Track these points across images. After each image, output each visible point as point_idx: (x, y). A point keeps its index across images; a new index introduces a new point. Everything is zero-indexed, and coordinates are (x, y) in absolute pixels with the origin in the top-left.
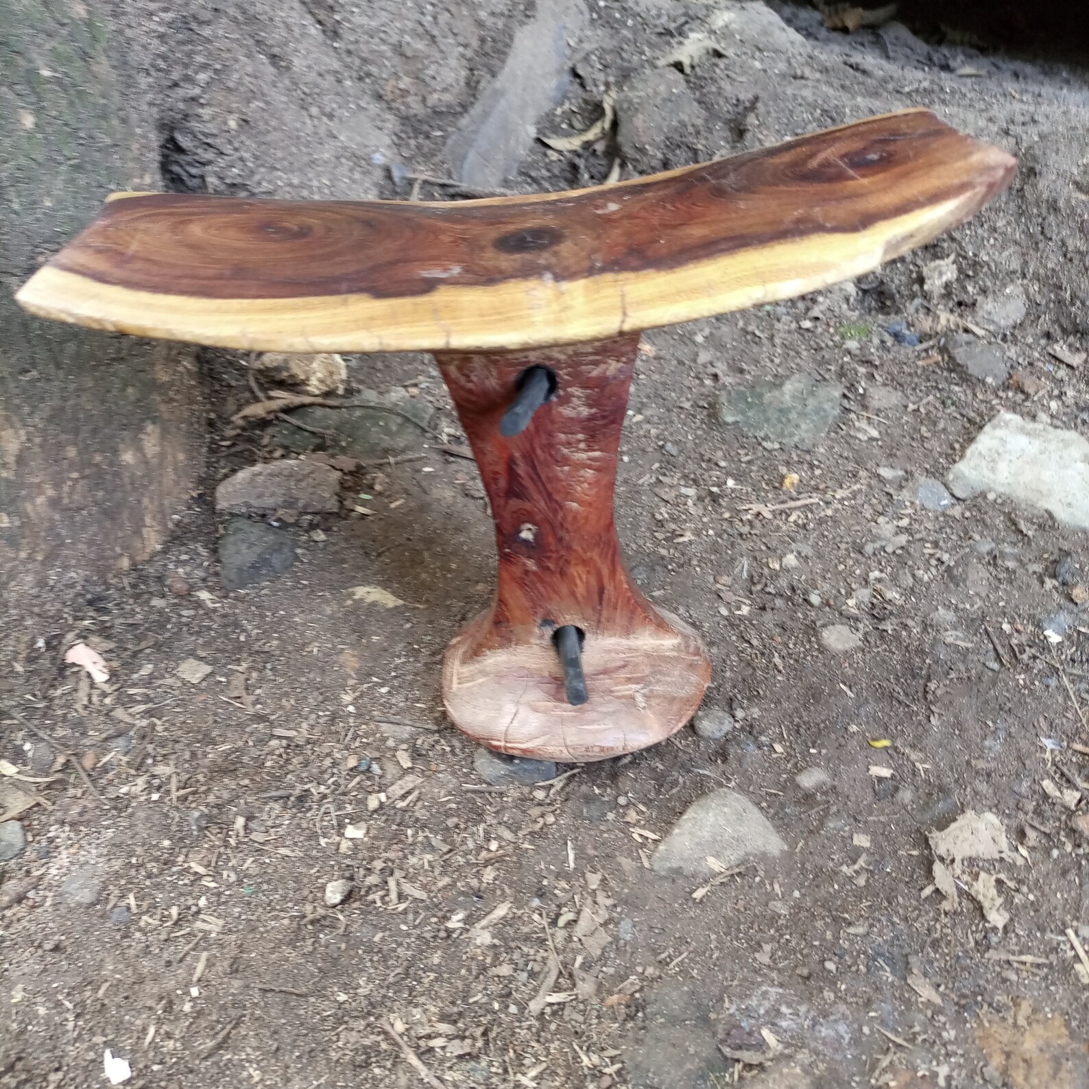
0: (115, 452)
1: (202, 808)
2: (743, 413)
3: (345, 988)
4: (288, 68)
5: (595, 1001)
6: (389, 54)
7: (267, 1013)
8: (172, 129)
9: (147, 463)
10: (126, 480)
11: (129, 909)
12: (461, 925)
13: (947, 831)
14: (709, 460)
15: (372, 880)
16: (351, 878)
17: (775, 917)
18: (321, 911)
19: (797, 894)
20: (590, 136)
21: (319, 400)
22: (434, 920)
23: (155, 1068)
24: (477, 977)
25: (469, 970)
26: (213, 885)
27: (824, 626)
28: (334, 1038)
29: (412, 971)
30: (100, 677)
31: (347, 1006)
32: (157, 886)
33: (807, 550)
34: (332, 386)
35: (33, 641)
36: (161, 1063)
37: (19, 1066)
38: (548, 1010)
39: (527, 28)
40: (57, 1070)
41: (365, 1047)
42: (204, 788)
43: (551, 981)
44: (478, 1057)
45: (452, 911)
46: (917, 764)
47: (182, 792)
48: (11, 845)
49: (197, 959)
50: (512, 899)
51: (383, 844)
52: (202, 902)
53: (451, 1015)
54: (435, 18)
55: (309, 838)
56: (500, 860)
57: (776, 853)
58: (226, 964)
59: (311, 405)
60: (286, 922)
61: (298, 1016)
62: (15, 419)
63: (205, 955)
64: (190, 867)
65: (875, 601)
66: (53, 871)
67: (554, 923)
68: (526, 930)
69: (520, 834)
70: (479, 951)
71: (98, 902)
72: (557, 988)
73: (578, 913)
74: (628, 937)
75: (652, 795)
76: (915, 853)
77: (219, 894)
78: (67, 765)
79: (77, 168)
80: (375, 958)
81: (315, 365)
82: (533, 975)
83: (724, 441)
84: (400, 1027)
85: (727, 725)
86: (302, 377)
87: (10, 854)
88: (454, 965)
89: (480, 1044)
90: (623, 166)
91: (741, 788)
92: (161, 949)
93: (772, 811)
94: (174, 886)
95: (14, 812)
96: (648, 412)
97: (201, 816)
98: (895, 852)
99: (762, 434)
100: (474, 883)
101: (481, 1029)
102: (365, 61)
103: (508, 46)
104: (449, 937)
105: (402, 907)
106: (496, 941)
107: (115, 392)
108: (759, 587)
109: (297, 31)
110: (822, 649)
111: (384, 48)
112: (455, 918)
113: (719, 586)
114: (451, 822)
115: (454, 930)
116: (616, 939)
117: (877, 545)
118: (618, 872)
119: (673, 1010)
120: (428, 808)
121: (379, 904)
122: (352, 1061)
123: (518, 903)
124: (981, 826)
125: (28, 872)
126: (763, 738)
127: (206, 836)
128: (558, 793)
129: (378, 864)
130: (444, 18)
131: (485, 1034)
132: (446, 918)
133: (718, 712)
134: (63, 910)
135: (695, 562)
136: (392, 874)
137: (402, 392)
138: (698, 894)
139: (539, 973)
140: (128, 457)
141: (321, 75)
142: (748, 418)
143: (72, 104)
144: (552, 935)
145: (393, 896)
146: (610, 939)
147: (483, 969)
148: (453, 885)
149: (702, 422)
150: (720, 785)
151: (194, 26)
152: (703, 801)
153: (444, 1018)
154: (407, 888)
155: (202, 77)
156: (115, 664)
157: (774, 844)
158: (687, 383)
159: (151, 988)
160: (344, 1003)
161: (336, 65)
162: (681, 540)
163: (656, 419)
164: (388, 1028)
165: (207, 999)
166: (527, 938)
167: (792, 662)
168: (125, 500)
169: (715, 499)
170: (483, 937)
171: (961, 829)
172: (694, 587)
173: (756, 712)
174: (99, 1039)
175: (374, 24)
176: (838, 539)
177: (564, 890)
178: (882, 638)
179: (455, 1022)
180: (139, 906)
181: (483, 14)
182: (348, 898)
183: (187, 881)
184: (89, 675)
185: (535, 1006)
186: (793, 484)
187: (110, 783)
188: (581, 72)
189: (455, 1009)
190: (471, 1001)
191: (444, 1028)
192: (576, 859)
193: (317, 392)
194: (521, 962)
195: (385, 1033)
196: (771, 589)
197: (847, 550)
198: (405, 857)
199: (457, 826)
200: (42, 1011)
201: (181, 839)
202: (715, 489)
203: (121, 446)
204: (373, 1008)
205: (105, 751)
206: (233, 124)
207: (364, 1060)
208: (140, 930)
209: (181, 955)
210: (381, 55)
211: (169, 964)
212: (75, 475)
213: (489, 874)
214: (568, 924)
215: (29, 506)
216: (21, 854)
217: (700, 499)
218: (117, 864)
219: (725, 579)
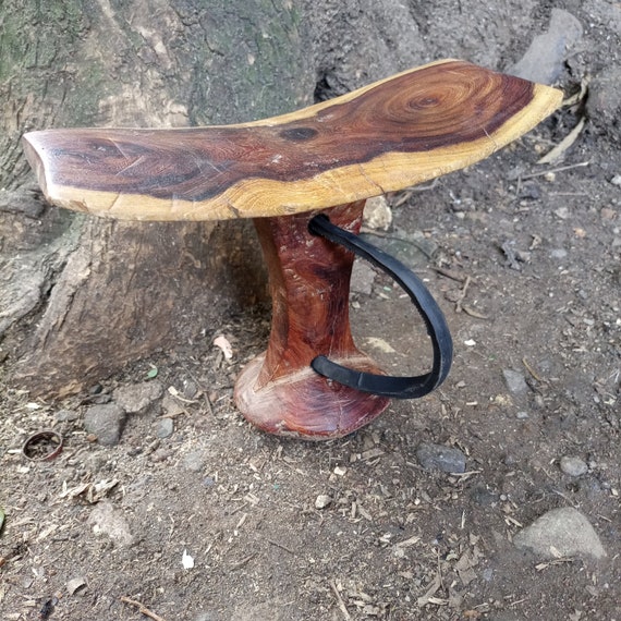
3: (315, 556)
4: (395, 48)
5: (458, 610)
6: (455, 45)
7: (270, 556)
8: (326, 75)
11: (214, 479)
12: (388, 541)
14: (607, 305)
15: (343, 500)
16: (332, 496)
17: (588, 596)
18: (311, 509)
19: (607, 586)
20: (569, 102)
21: (372, 232)
22: (373, 533)
23: (207, 567)
24: (391, 574)
25: (387, 568)
26: (258, 478)
28: (303, 582)
29: (354, 558)
30: (228, 355)
31: (314, 566)
32: (230, 471)
34: (382, 225)
35: (200, 331)
36: (210, 565)
37: (142, 544)
38: (428, 606)
39: (541, 37)
40: (159, 552)
41: (318, 592)
43: (434, 589)
45: (385, 532)
48: (166, 431)
49: (241, 516)
50: (421, 536)
51: (353, 483)
52: (251, 486)
53: (370, 590)
54: (486, 27)
55: (314, 468)
56: (420, 511)
57: (599, 556)
58: (255, 523)
59: (369, 233)
60: (292, 509)
61: (286, 563)
63: (246, 514)
64: (249, 466)
66: (182, 449)
67: (444, 557)
68: (426, 556)
69: (435, 500)
70: (395, 559)
71: (200, 471)
72: (437, 595)
73: (460, 556)
74: (488, 579)
75: (523, 500)
77: (261, 485)
78: (202, 397)
79: (271, 87)
80: (335, 545)
81: (375, 212)
82: (424, 583)
84: (340, 587)
85: (583, 469)
86: (367, 218)
87: (164, 435)
88: (379, 563)
89: (383, 612)
90: (586, 121)
91: (583, 510)
92: (225, 505)
93: (601, 530)
94: (239, 474)
95: (171, 414)
96: (573, 270)
100: (401, 519)
101: (386, 604)
102: (440, 48)
103: (527, 46)
104: (379, 546)
105: (357, 520)
106: (407, 557)
109: (404, 28)
111: (452, 41)
112: (385, 536)
113: (597, 383)
114: (395, 481)
115: (383, 543)
116: (480, 578)
118: (491, 538)
120: (384, 470)
121: (344, 515)
122: (309, 598)
123: (424, 539)
125: (170, 447)
126: (606, 484)
127: (261, 451)
128: (463, 482)
129: (348, 493)
130: (491, 27)
131: (388, 607)
132: (380, 535)
133: (578, 460)
134: (182, 470)
135: (584, 365)
136: (355, 500)
137: (421, 234)
138: (540, 567)
139: (427, 583)
141: (413, 53)
143: (275, 53)
144: (441, 563)
145: (353, 513)
146: (476, 577)
147: (395, 570)
148: (389, 517)
149: (607, 281)
150: (570, 505)
151: (347, 19)
152: (555, 511)
153: (366, 590)
154: (362, 511)
155: (347, 47)
156: (236, 350)
157: (598, 550)
158: (602, 256)
159: (214, 524)
160: (312, 564)
161: (423, 49)
162: (577, 350)
163: (576, 275)
164: (333, 586)
165: (241, 539)
166: (425, 561)
169: (606, 329)
170: (399, 552)
172: (580, 380)
173: (604, 466)
174: (183, 543)
175: (449, 27)
177: (454, 540)
179: (372, 595)
180: (219, 479)
181: (515, 27)
182: (328, 506)
183: (246, 473)
184: (223, 353)
185: (421, 601)
187: (220, 411)
188: (570, 65)
189: (374, 588)
190: (384, 586)
191: (365, 596)
192: (466, 524)
193: (373, 227)
194: (419, 574)
195: (331, 588)
198: (365, 493)
199: (398, 484)
200: (160, 520)
201: (249, 450)
202: (607, 324)
204: (327, 572)
205: (222, 394)
206: (358, 75)
207: (317, 599)
208: (217, 492)
209: (234, 511)
210: (450, 45)
211: (227, 514)
212: (238, 248)
213: (411, 517)
214: (452, 560)
215: (212, 260)
216: (169, 436)
217: (596, 328)
218: (214, 454)
219: (602, 380)
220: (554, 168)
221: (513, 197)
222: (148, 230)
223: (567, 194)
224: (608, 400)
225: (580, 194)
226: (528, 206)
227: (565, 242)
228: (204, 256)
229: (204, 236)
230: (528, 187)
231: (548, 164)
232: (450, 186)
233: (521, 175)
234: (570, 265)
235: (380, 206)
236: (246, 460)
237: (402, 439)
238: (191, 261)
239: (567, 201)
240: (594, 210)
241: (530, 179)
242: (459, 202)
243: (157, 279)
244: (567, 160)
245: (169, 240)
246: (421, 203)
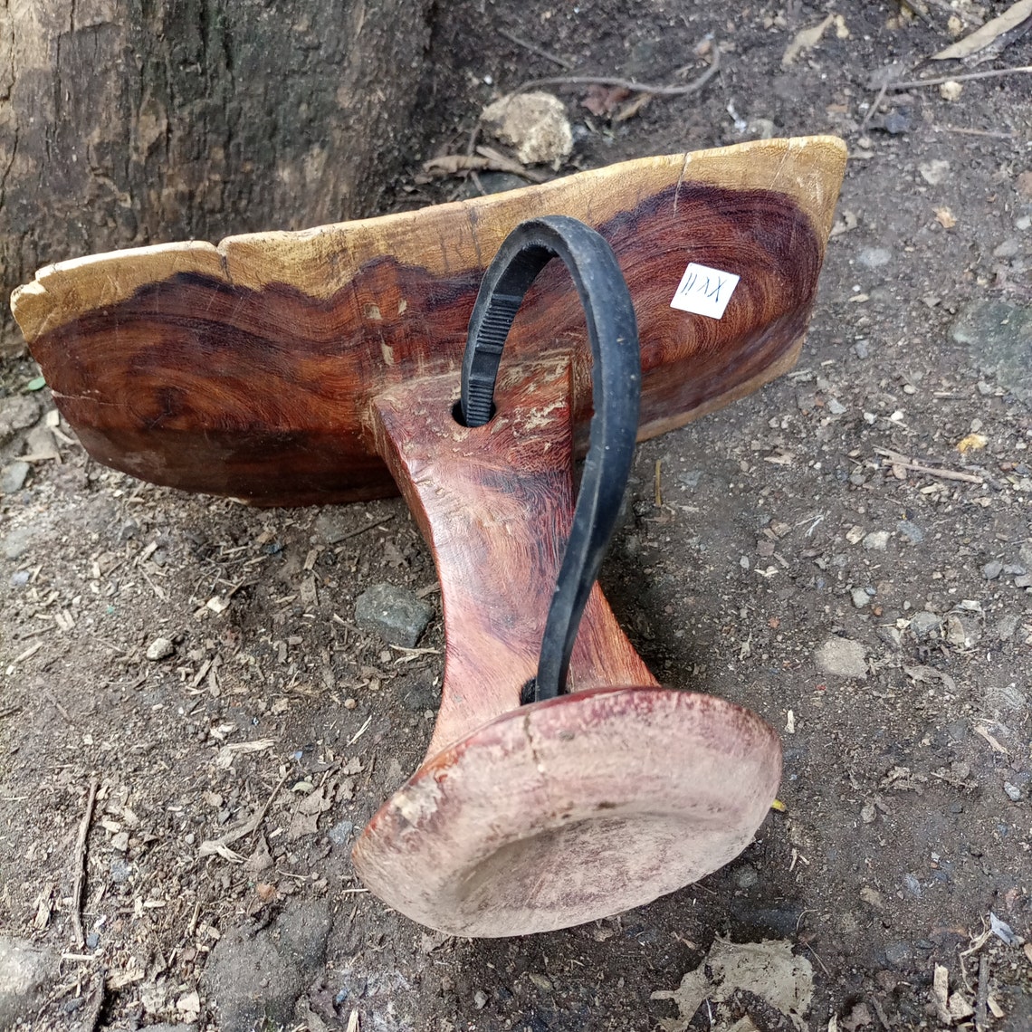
0: (272, 166)
1: (138, 521)
2: (983, 334)
3: (98, 734)
5: (254, 877)
7: (36, 718)
9: (304, 186)
10: (277, 197)
11: (30, 576)
12: (221, 736)
13: (740, 946)
14: (897, 379)
15: (195, 655)
16: (181, 643)
18: (137, 658)
21: (521, 170)
22: (206, 719)
24: (192, 791)
25: (192, 781)
26: (95, 590)
27: (842, 634)
28: (56, 771)
29: (154, 752)
31: (87, 750)
32: (63, 569)
33: (913, 534)
34: (546, 159)
38: (211, 859)
41: (66, 792)
42: (152, 504)
43: (238, 834)
44: (131, 860)
45: (225, 721)
46: (794, 851)
47: (139, 499)
48: (12, 482)
49: (34, 643)
50: (279, 740)
52: (76, 600)
53: (144, 810)
55: (184, 591)
58: (45, 661)
59: (510, 172)
60: (109, 652)
61: (51, 735)
62: (161, 107)
63: (39, 644)
64: (92, 567)
65: (934, 634)
66: (20, 519)
67: (291, 783)
68: (265, 775)
69: (339, 685)
70: (213, 769)
71: (16, 559)
72: (236, 845)
73: (316, 788)
74: (337, 839)
76: (690, 945)
77: (92, 601)
80: (139, 724)
81: (533, 130)
82: (231, 818)
83: (936, 363)
84: (103, 793)
86: (515, 140)
87: (10, 489)
88: (186, 769)
89: (141, 849)
92: (22, 622)
94: (73, 576)
95: (33, 458)
96: (877, 295)
97: (131, 527)
98: (671, 929)
99: (989, 371)
101: (152, 837)
104: (206, 740)
105: (195, 692)
106: (233, 771)
107: (286, 105)
108: (811, 553)
110: (810, 660)
112: (222, 728)
113: (767, 531)
114: (294, 639)
115: (212, 738)
116: (323, 834)
117: (1009, 569)
118: (383, 772)
119: (294, 933)
120: (289, 616)
121: (183, 679)
122: (49, 798)
123: (279, 748)
124: (786, 966)
127: (124, 546)
128: (403, 664)
129: (210, 644)
131: (150, 844)
132: (215, 723)
135: (765, 493)
136: (212, 658)
139: (239, 820)
140: (285, 174)
142: (986, 344)
144: (278, 793)
145: (198, 678)
146: (315, 830)
147: (203, 787)
148: (246, 697)
149: (931, 329)
153: (138, 809)
154: (211, 679)
158: (955, 275)
160: (87, 746)
162: (773, 460)
163: (879, 307)
165: (14, 680)
166: (259, 783)
167: (765, 657)
168: (271, 216)
169: (860, 424)
170: (225, 758)
171: (757, 954)
176: (967, 540)
177: (326, 759)
178: (901, 684)
179: (141, 818)
180: (37, 579)
182: (163, 659)
183: (83, 577)
185: (207, 847)
186: (970, 448)
189: (151, 808)
190: (170, 808)
191: (130, 817)
192: (363, 736)
193: (526, 161)
194: (233, 801)
196: (821, 563)
197: (965, 556)
201: (107, 539)
202: (870, 418)
203: (280, 162)
208: (24, 597)
209: (27, 635)
211: (16, 637)
212: (217, 177)
213: (281, 705)
214: (300, 793)
215: (153, 195)
216: (15, 493)
217: (844, 421)
218: (53, 535)
219: (782, 527)
220: (966, 70)
221: (854, 127)
222: (27, 131)
223: (971, 131)
224: (765, 569)
225: (996, 133)
226: (872, 149)
227: (901, 235)
228: (138, 185)
229: (136, 149)
230: (901, 109)
231: (958, 60)
232: (735, 90)
233: (894, 81)
234: (882, 283)
235: (547, 120)
236: (94, 556)
237: (354, 569)
238: (111, 193)
239: (962, 147)
240: (1005, 172)
241: (907, 91)
242: (740, 125)
243: (43, 220)
244: (1001, 56)
245: (66, 151)
246: (669, 118)
